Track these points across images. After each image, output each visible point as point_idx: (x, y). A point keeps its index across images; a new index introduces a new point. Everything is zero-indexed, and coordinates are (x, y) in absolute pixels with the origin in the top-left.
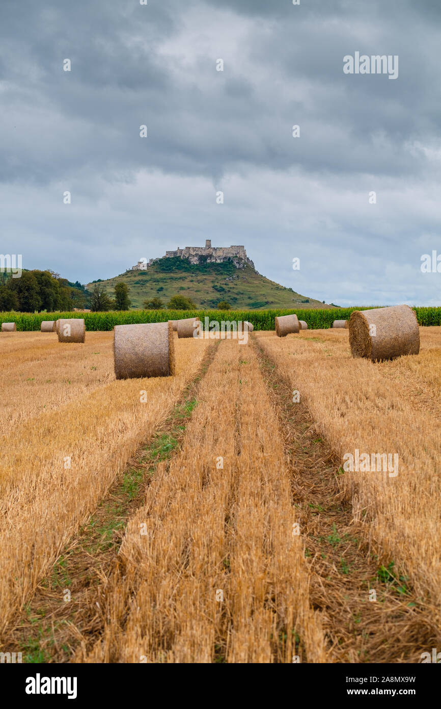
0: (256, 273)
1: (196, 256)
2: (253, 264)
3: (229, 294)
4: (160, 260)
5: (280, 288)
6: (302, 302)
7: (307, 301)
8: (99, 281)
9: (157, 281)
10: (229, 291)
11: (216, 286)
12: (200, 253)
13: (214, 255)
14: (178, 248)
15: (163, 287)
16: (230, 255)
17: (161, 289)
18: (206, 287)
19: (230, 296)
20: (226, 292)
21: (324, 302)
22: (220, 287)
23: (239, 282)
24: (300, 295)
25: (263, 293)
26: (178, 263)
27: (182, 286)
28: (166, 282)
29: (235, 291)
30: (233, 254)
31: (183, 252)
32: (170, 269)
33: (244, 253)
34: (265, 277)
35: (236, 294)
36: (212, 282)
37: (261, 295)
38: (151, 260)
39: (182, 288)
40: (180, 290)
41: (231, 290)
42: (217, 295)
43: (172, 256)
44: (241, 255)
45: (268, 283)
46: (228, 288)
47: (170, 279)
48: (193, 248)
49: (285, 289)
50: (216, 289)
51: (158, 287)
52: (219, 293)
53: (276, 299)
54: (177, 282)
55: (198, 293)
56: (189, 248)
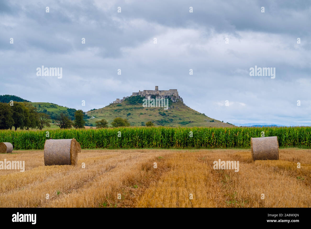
0: (184, 105)
1: (150, 95)
2: (182, 99)
3: (168, 117)
4: (129, 98)
5: (197, 113)
6: (210, 121)
7: (213, 121)
8: (94, 109)
9: (127, 110)
10: (168, 115)
11: (161, 112)
12: (152, 94)
13: (160, 94)
14: (140, 91)
15: (131, 113)
16: (169, 95)
17: (129, 114)
18: (155, 113)
19: (169, 118)
20: (166, 116)
21: (223, 122)
22: (163, 113)
23: (174, 110)
24: (209, 118)
25: (187, 116)
26: (139, 99)
27: (141, 112)
28: (132, 110)
29: (172, 115)
30: (171, 94)
31: (142, 93)
32: (134, 103)
33: (177, 94)
34: (189, 107)
35: (172, 117)
36: (159, 110)
37: (187, 117)
38: (124, 98)
39: (141, 114)
40: (140, 114)
41: (170, 115)
42: (161, 118)
43: (136, 96)
44: (175, 94)
45: (191, 110)
46: (168, 113)
47: (135, 108)
48: (148, 91)
49: (201, 114)
50: (161, 114)
51: (128, 113)
52: (162, 116)
53: (195, 120)
54: (138, 110)
55: (151, 116)
56: (146, 91)
